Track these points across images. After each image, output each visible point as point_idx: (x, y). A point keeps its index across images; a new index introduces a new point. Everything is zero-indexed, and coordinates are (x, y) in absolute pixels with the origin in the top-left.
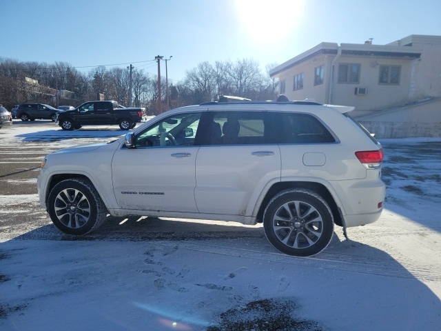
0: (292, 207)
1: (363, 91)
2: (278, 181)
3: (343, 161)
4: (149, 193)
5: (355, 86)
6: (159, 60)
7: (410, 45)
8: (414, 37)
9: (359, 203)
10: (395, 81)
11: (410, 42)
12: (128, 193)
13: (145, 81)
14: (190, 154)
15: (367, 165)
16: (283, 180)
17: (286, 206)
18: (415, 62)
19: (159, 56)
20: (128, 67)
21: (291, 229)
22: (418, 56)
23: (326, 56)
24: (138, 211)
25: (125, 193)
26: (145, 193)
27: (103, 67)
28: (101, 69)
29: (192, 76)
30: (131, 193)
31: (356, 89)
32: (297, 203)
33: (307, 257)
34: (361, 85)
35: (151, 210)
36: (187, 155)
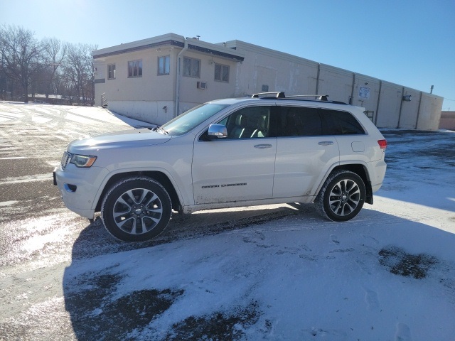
1: (203, 85)
4: (231, 185)
5: (198, 80)
7: (235, 48)
8: (237, 42)
10: (226, 79)
11: (235, 46)
12: (209, 187)
16: (341, 164)
18: (238, 64)
22: (242, 59)
23: (173, 47)
25: (206, 187)
26: (228, 185)
30: (212, 187)
31: (198, 83)
34: (202, 80)
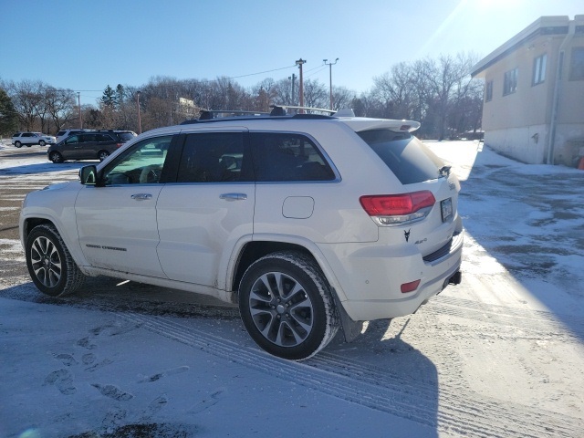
0: (272, 280)
2: (249, 239)
3: (340, 211)
4: (112, 248)
6: (301, 65)
9: (367, 282)
13: (321, 94)
14: (150, 195)
15: (377, 219)
16: (256, 239)
17: (264, 278)
19: (301, 60)
20: (290, 78)
21: (273, 315)
24: (107, 271)
25: (90, 246)
26: (108, 248)
27: (271, 80)
28: (268, 82)
29: (383, 84)
30: (95, 247)
32: (278, 275)
33: (294, 362)
35: (112, 270)
36: (147, 196)
